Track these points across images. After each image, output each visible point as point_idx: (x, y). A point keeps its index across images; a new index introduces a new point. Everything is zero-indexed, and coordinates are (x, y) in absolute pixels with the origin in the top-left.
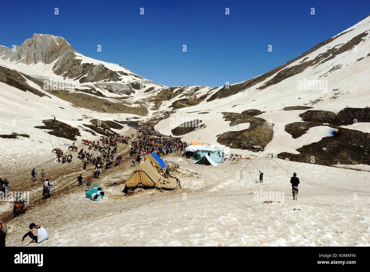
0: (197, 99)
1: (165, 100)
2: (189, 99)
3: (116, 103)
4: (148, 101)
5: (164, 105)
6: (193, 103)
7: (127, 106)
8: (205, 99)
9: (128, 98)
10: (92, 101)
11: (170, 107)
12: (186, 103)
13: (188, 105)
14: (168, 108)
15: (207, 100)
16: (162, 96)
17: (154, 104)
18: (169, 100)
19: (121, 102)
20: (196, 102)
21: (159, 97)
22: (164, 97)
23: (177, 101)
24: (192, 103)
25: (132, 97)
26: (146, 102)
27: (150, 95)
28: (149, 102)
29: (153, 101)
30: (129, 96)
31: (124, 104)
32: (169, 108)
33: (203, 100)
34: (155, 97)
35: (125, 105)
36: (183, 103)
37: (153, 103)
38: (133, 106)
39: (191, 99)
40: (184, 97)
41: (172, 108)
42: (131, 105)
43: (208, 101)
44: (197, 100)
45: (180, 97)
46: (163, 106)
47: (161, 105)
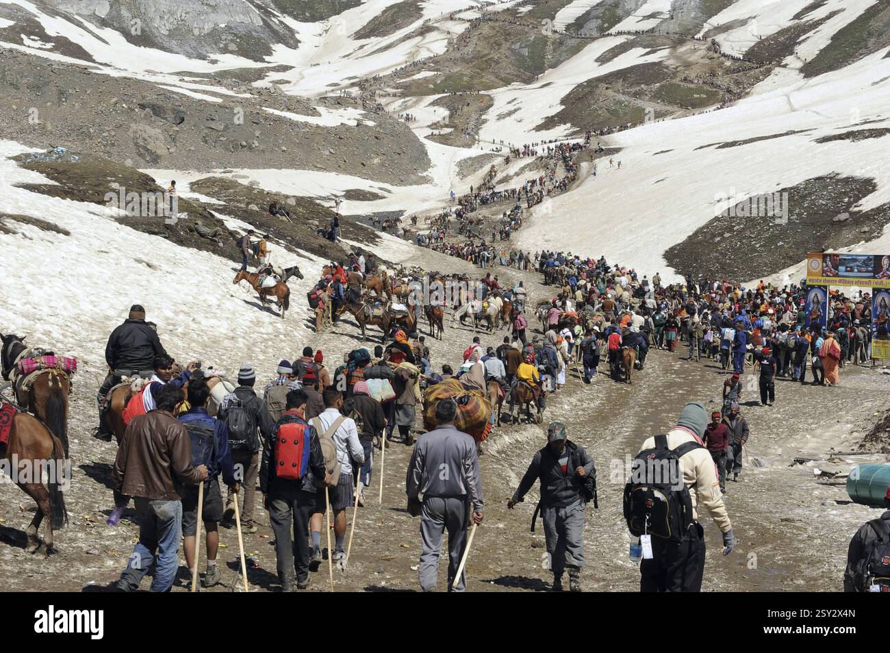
0: (728, 63)
1: (507, 82)
2: (671, 63)
3: (219, 100)
4: (395, 95)
5: (510, 114)
6: (707, 92)
7: (293, 124)
8: (789, 60)
9: (260, 74)
10: (61, 93)
11: (549, 123)
12: (657, 96)
13: (670, 103)
14: (539, 128)
15: (800, 64)
16: (478, 56)
17: (442, 113)
18: (528, 81)
19: (248, 95)
20: (723, 81)
21: (463, 60)
22: (497, 62)
23: (593, 84)
24: (699, 91)
25: (285, 68)
26: (383, 101)
27: (396, 58)
28: (403, 95)
29: (434, 92)
30: (259, 65)
31: (271, 111)
32: (544, 132)
33: (777, 69)
34: (434, 62)
35: (277, 112)
36: (637, 95)
37: (434, 103)
38: (329, 118)
39: (688, 65)
40: (633, 58)
41: (562, 127)
42: (315, 113)
43: (811, 70)
44: (728, 71)
45: (602, 60)
46: (501, 117)
47: (491, 114)
